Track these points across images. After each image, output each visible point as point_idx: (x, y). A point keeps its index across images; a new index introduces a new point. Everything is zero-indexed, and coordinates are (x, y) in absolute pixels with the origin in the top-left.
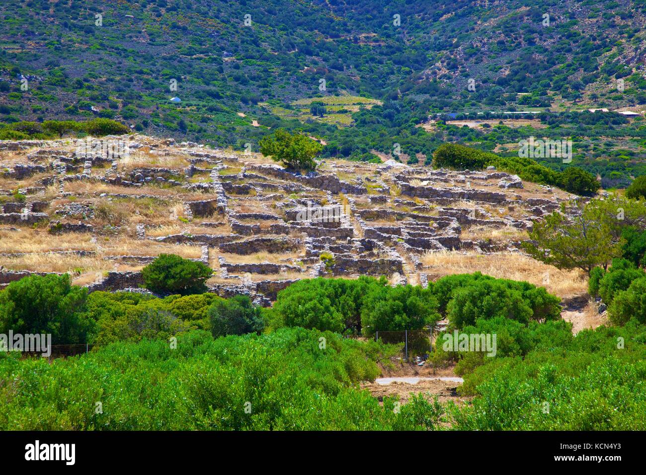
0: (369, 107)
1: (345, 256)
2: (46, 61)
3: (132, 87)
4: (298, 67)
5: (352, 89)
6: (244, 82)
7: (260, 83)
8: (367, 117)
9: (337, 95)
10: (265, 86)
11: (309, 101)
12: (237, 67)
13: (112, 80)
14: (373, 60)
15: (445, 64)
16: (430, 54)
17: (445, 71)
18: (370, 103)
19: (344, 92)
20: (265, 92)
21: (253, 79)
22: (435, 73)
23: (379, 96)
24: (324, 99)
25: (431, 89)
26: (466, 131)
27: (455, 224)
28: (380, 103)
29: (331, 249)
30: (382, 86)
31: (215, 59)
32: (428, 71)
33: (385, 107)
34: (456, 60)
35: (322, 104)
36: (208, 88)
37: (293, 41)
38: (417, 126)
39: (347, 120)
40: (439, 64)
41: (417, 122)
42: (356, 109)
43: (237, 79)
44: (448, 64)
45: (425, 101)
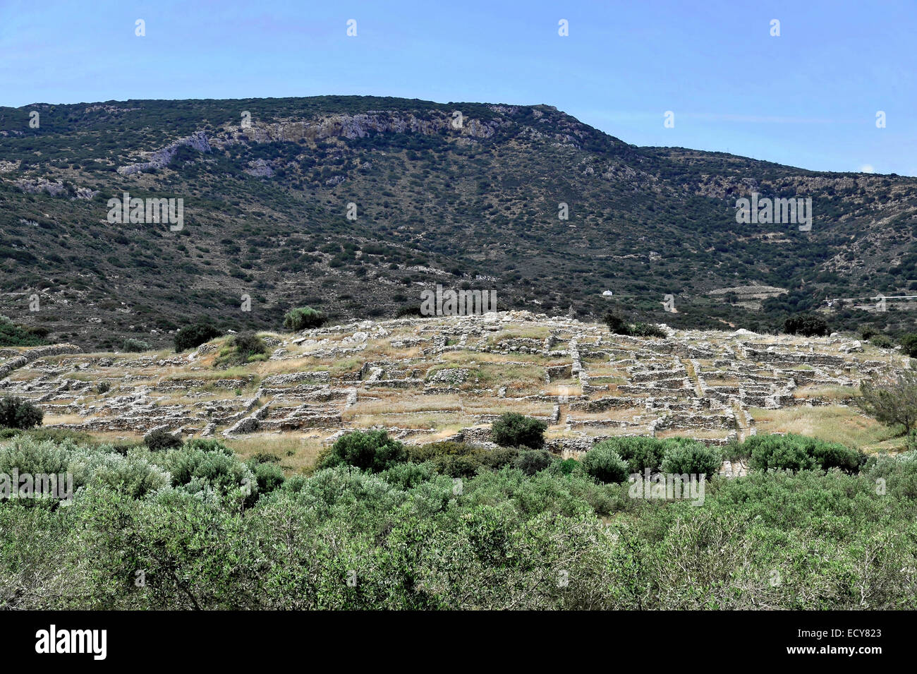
0: (776, 295)
1: (682, 413)
2: (505, 266)
3: (573, 284)
4: (714, 263)
5: (761, 280)
6: (669, 277)
7: (682, 276)
8: (773, 304)
9: (748, 285)
10: (687, 279)
11: (723, 291)
12: (662, 264)
13: (557, 279)
14: (780, 255)
15: (843, 256)
16: (831, 248)
17: (844, 263)
18: (777, 291)
19: (754, 282)
20: (686, 285)
21: (675, 273)
22: (834, 265)
23: (785, 286)
24: (737, 289)
25: (830, 278)
26: (860, 313)
27: (791, 384)
28: (786, 291)
29: (671, 407)
30: (789, 277)
31: (644, 258)
32: (828, 263)
33: (790, 295)
34: (852, 253)
35: (734, 293)
36: (636, 282)
37: (710, 241)
38: (817, 311)
39: (757, 307)
40: (837, 257)
41: (817, 307)
42: (764, 297)
43: (662, 274)
44: (846, 256)
45: (825, 289)
